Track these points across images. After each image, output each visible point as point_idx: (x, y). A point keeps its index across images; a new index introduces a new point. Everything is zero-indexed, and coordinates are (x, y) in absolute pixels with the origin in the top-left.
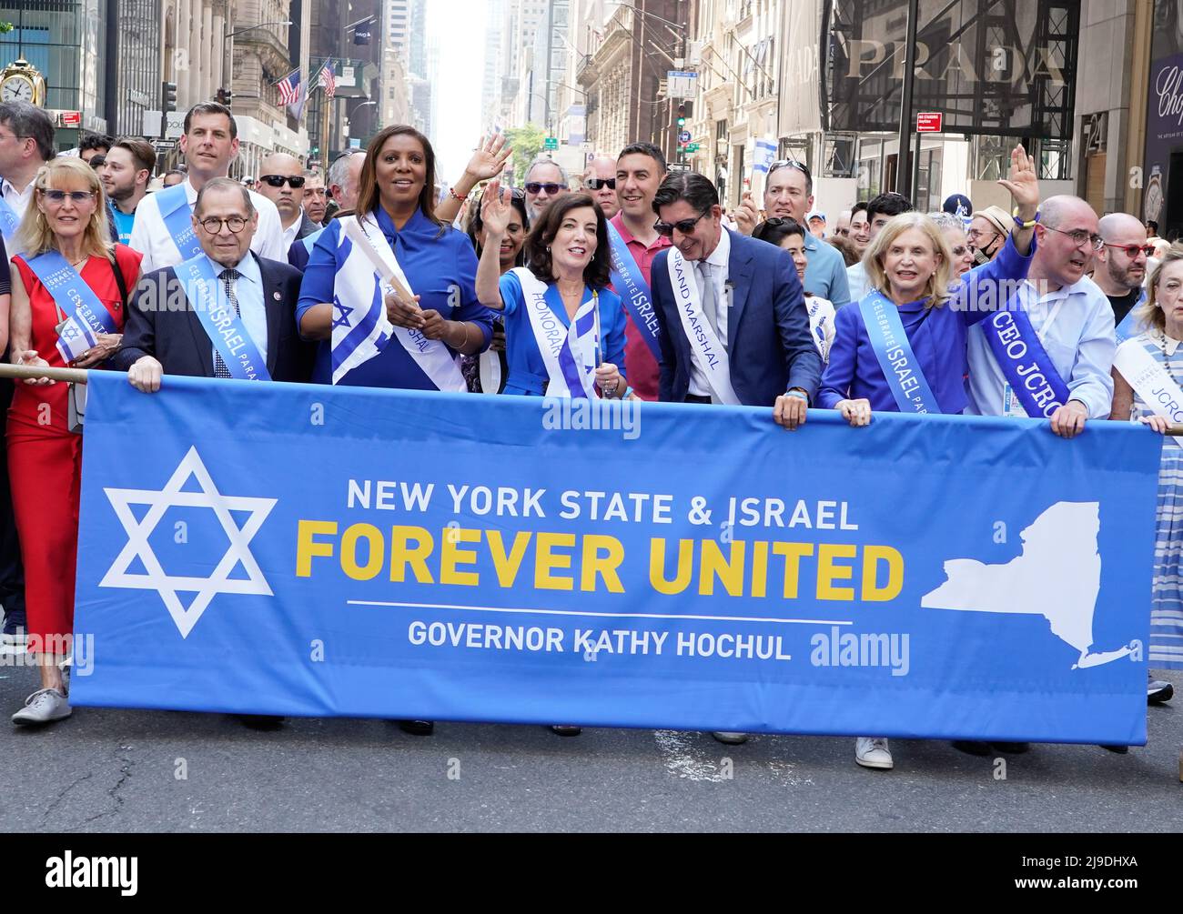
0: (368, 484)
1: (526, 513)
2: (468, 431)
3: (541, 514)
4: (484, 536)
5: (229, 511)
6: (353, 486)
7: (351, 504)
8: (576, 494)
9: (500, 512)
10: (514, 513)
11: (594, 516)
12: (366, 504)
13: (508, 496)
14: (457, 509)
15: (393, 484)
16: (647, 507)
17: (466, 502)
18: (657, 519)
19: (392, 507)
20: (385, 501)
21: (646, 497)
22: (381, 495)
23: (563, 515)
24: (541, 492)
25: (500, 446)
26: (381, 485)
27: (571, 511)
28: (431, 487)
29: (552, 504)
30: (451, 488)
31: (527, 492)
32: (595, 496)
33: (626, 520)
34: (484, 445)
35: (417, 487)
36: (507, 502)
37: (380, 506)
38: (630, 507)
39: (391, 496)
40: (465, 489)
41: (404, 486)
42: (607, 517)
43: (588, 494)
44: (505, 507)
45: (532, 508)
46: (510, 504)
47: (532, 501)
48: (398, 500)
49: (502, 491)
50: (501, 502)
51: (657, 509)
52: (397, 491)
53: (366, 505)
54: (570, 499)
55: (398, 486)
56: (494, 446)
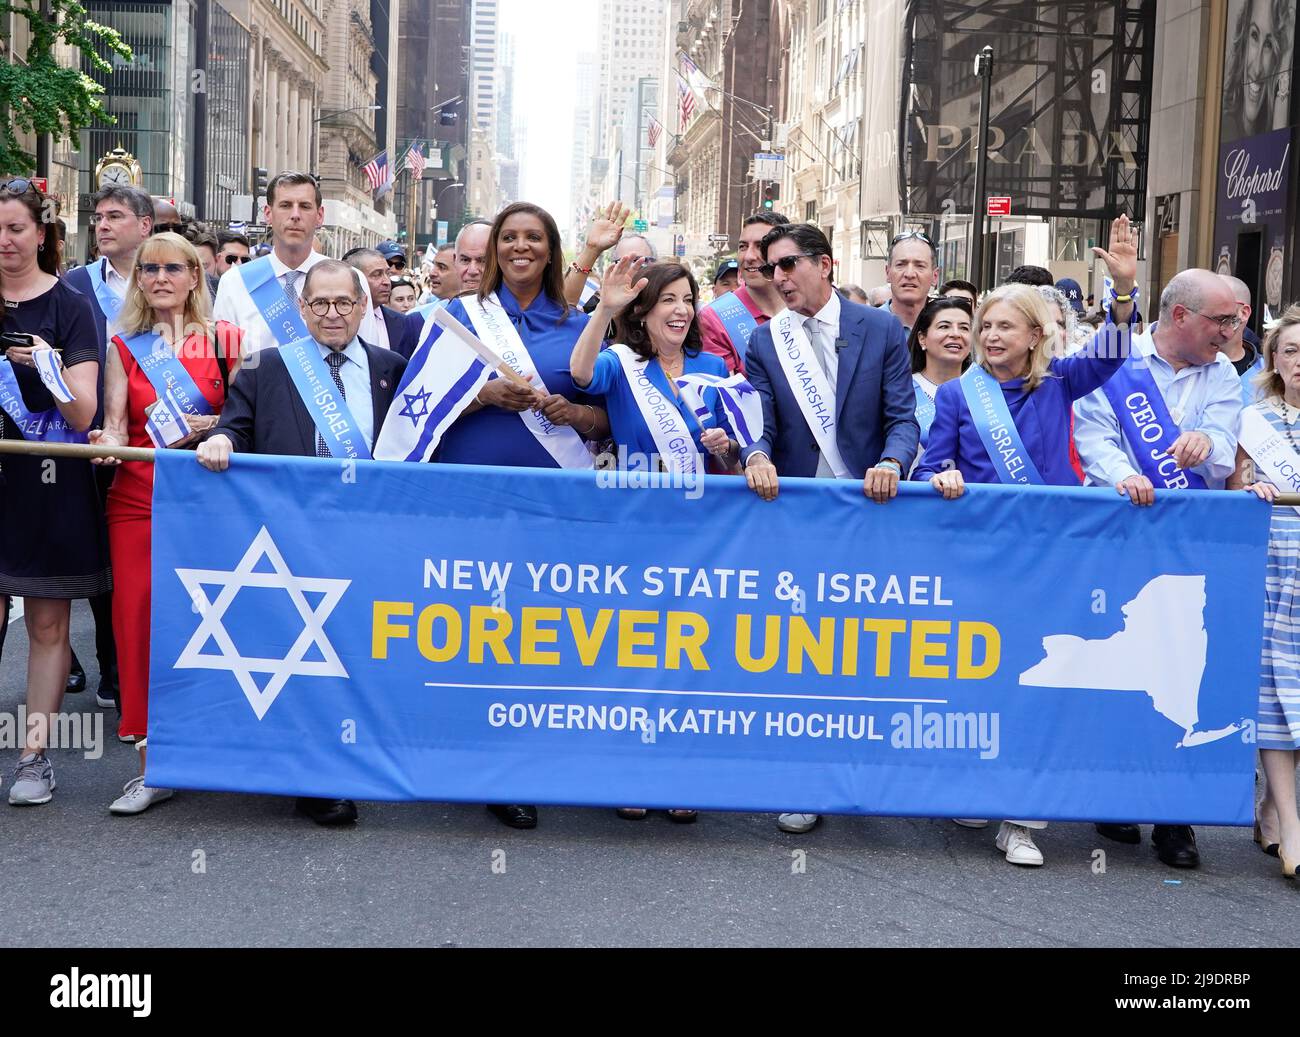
0: (444, 563)
1: (608, 590)
2: (548, 508)
3: (623, 591)
4: (564, 615)
5: (303, 592)
6: (429, 565)
7: (427, 584)
8: (659, 570)
9: (581, 589)
10: (595, 590)
11: (678, 593)
12: (442, 583)
13: (588, 573)
14: (536, 588)
15: (470, 564)
16: (733, 582)
17: (545, 580)
18: (742, 595)
19: (469, 587)
20: (463, 581)
21: (732, 572)
22: (457, 575)
23: (646, 591)
24: (623, 569)
25: (580, 523)
26: (458, 564)
27: (654, 587)
28: (509, 566)
29: (634, 580)
30: (530, 566)
31: (609, 569)
32: (679, 572)
33: (711, 596)
34: (565, 522)
35: (495, 566)
36: (587, 579)
37: (457, 585)
38: (715, 583)
39: (468, 575)
40: (544, 566)
41: (481, 565)
42: (692, 593)
43: (671, 570)
44: (586, 584)
45: (614, 585)
46: (591, 581)
47: (614, 579)
48: (476, 579)
49: (582, 568)
50: (582, 579)
51: (743, 584)
52: (475, 570)
53: (442, 584)
54: (653, 575)
55: (476, 565)
56: (574, 523)
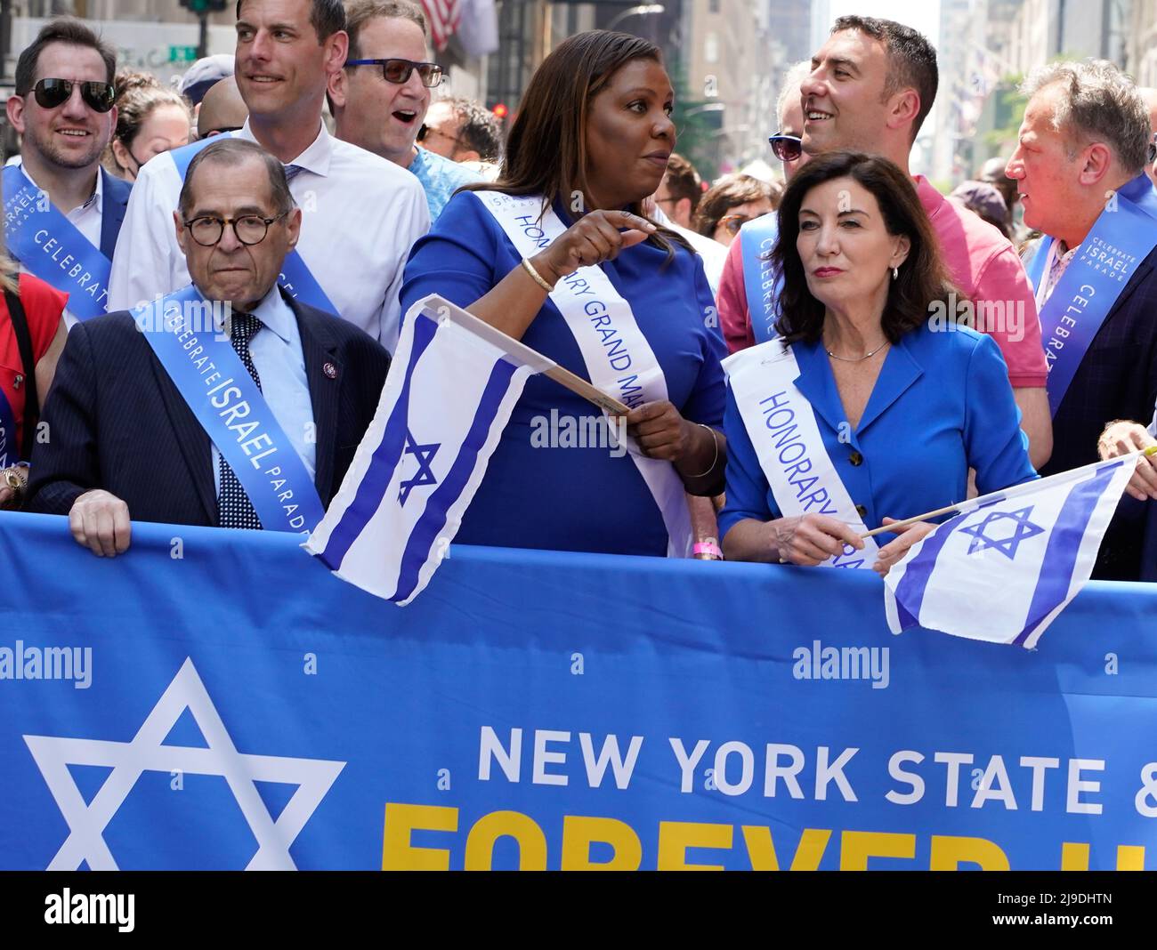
0: (516, 734)
1: (821, 794)
3: (849, 795)
4: (739, 839)
5: (255, 782)
6: (488, 738)
7: (484, 773)
8: (917, 757)
9: (770, 791)
10: (796, 792)
11: (952, 800)
12: (513, 773)
13: (785, 761)
14: (687, 786)
15: (564, 737)
16: (1056, 782)
17: (700, 773)
18: (1073, 806)
19: (562, 780)
20: (550, 768)
21: (1054, 763)
22: (541, 757)
23: (893, 797)
24: (849, 753)
25: (771, 663)
26: (542, 737)
27: (907, 789)
28: (636, 743)
29: (868, 775)
30: (677, 744)
31: (823, 753)
32: (954, 761)
33: (1015, 807)
34: (741, 661)
35: (611, 741)
36: (782, 772)
37: (540, 777)
38: (1021, 781)
39: (560, 758)
40: (702, 746)
41: (586, 739)
42: (978, 803)
43: (940, 757)
44: (780, 782)
45: (832, 785)
46: (790, 775)
47: (831, 772)
48: (575, 766)
49: (774, 750)
50: (772, 771)
51: (1075, 786)
52: (573, 749)
53: (513, 775)
54: (906, 766)
55: (575, 740)
56: (761, 663)
